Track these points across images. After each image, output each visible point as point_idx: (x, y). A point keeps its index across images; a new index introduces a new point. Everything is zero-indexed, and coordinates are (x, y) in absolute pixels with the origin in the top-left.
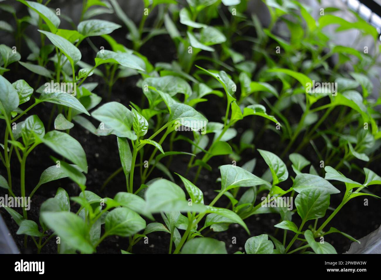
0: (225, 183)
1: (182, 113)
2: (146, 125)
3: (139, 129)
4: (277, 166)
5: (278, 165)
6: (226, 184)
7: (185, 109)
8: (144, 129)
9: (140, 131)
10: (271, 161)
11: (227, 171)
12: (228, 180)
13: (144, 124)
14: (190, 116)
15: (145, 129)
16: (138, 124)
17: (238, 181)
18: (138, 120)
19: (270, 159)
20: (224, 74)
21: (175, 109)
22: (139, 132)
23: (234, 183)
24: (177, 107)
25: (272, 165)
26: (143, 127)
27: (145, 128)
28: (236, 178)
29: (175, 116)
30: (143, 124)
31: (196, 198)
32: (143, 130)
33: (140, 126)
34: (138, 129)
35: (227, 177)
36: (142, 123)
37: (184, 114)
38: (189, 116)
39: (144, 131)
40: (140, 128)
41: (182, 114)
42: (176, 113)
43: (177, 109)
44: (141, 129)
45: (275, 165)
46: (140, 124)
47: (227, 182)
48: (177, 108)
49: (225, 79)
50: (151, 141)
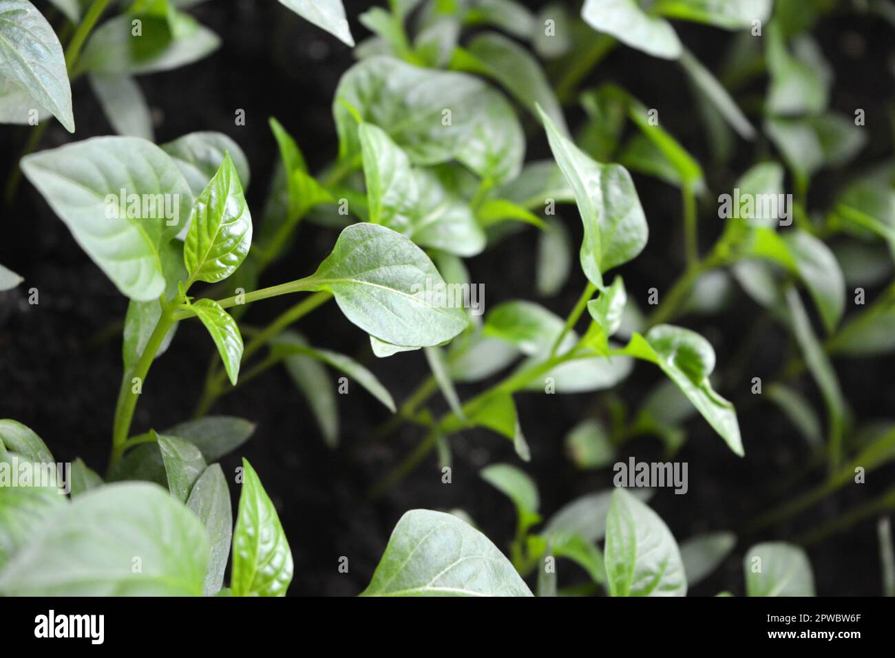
0: (387, 576)
1: (378, 266)
2: (241, 251)
3: (205, 253)
4: (650, 579)
5: (657, 578)
6: (393, 578)
7: (395, 257)
8: (223, 262)
9: (208, 262)
10: (637, 553)
11: (421, 536)
12: (406, 568)
13: (236, 242)
14: (400, 288)
15: (228, 263)
16: (210, 234)
17: (436, 589)
18: (218, 220)
19: (639, 545)
20: (621, 178)
21: (356, 243)
22: (203, 262)
23: (421, 589)
24: (370, 236)
25: (635, 569)
26: (225, 251)
27: (234, 257)
28: (442, 573)
29: (347, 267)
30: (232, 241)
31: (260, 580)
32: (219, 263)
33: (215, 243)
34: (204, 251)
35: (409, 558)
36: (230, 236)
37: (383, 272)
38: (397, 285)
39: (223, 268)
40: (213, 250)
41: (374, 268)
42: (354, 259)
43: (366, 247)
44: (213, 255)
45: (647, 573)
46: (219, 239)
47: (399, 576)
48: (369, 242)
49: (612, 200)
50: (223, 313)
